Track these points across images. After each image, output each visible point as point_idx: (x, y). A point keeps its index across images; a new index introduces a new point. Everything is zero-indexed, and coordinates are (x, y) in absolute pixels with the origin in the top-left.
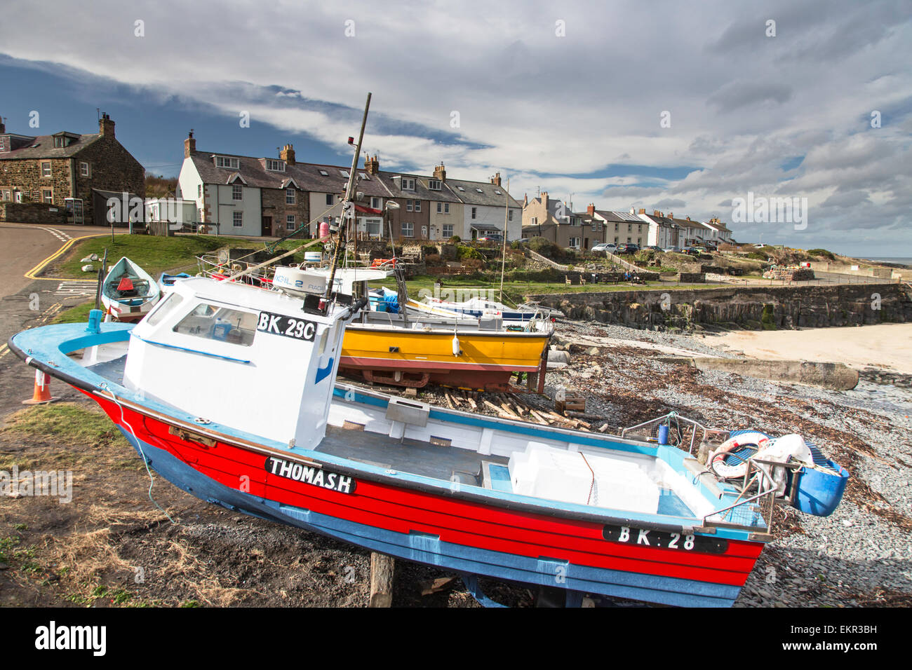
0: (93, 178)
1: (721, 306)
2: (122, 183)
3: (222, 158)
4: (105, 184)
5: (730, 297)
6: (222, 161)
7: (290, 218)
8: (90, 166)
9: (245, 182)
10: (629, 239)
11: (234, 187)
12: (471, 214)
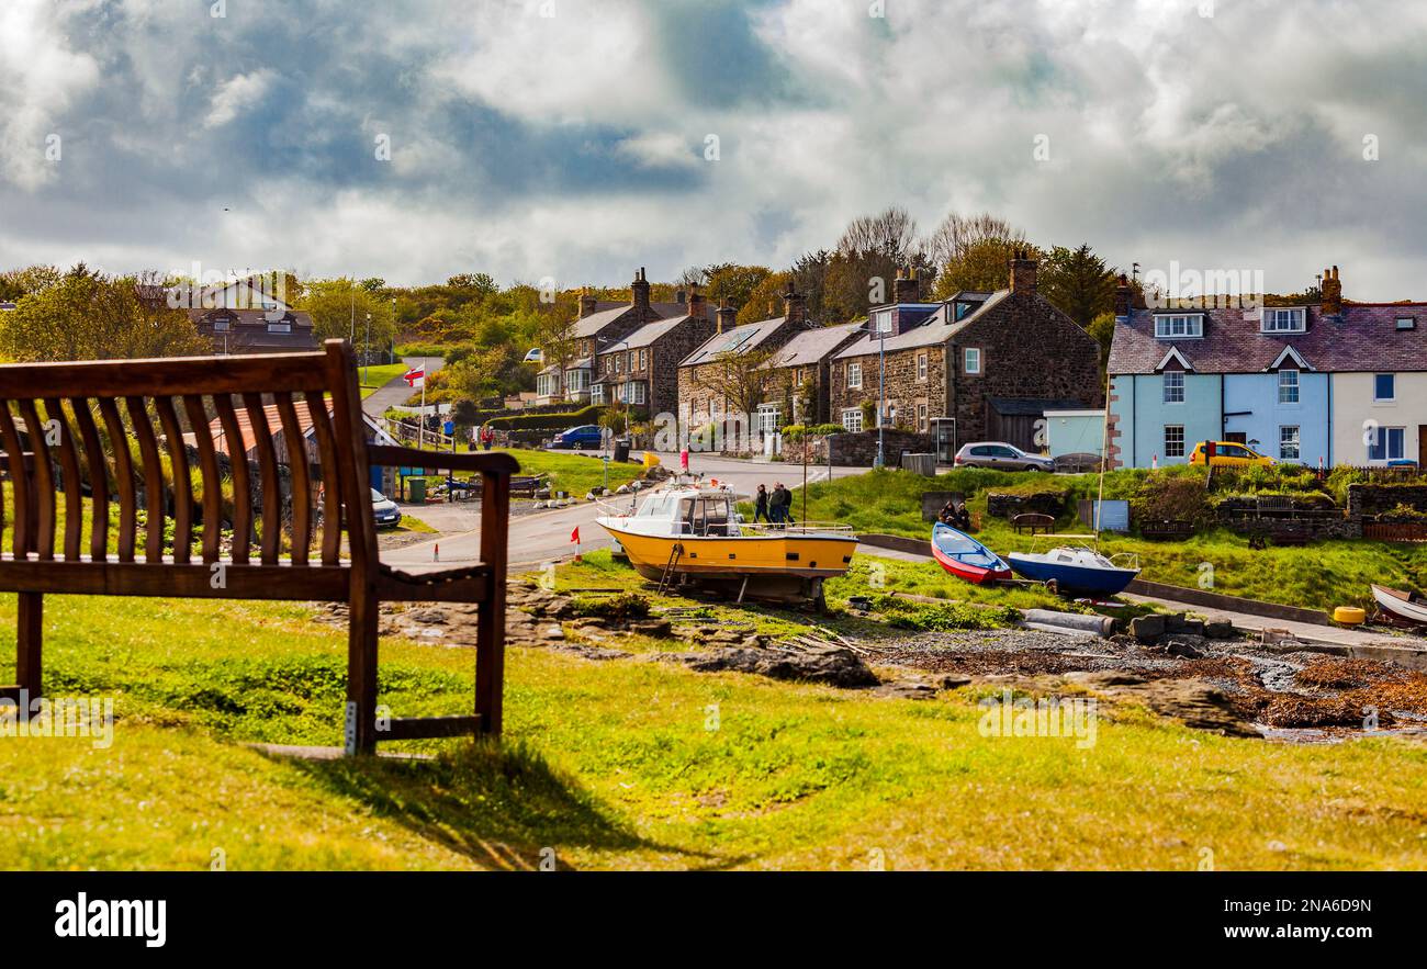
0: (987, 376)
2: (1050, 379)
3: (1168, 319)
4: (1012, 384)
6: (1168, 323)
8: (984, 353)
9: (1187, 366)
11: (1168, 376)
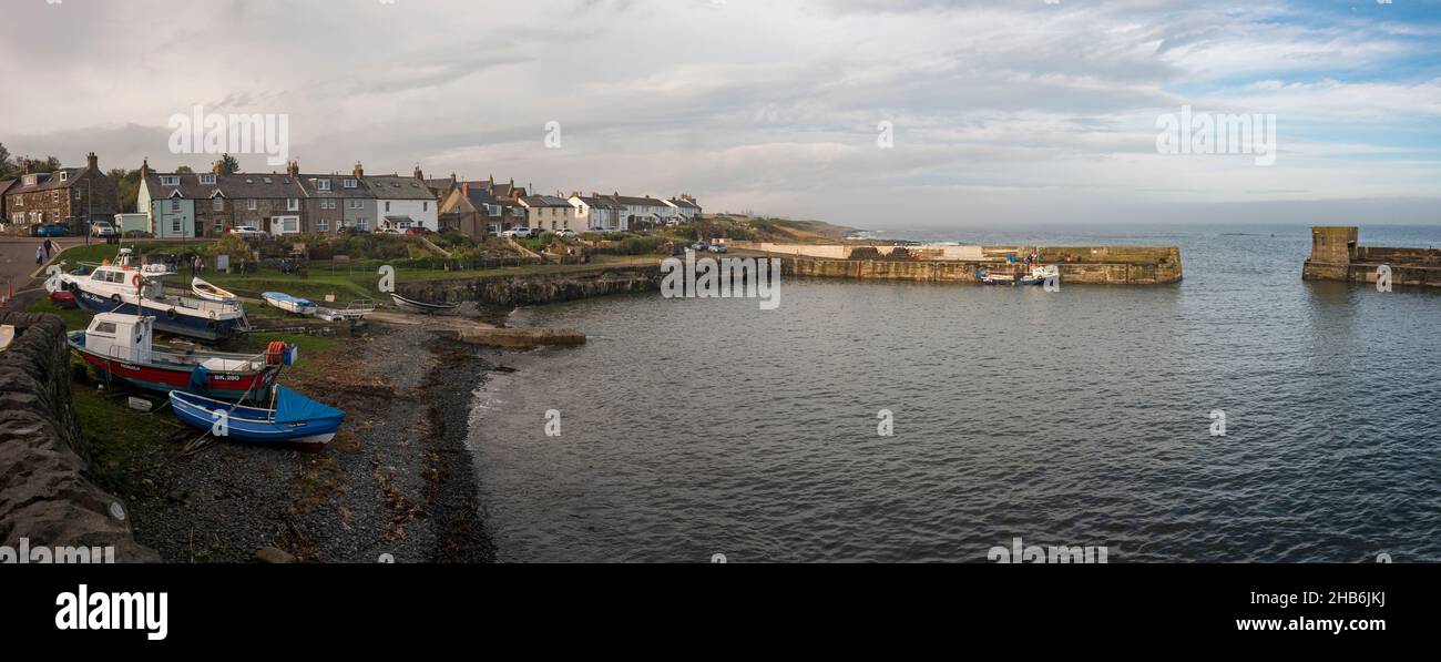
0: (82, 200)
1: (590, 284)
2: (102, 200)
4: (90, 203)
5: (598, 277)
6: (167, 179)
7: (218, 222)
8: (81, 192)
9: (183, 196)
10: (540, 223)
11: (174, 200)
12: (384, 208)
